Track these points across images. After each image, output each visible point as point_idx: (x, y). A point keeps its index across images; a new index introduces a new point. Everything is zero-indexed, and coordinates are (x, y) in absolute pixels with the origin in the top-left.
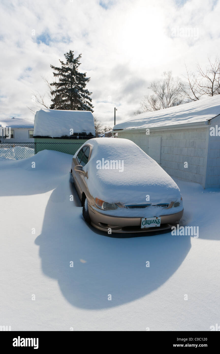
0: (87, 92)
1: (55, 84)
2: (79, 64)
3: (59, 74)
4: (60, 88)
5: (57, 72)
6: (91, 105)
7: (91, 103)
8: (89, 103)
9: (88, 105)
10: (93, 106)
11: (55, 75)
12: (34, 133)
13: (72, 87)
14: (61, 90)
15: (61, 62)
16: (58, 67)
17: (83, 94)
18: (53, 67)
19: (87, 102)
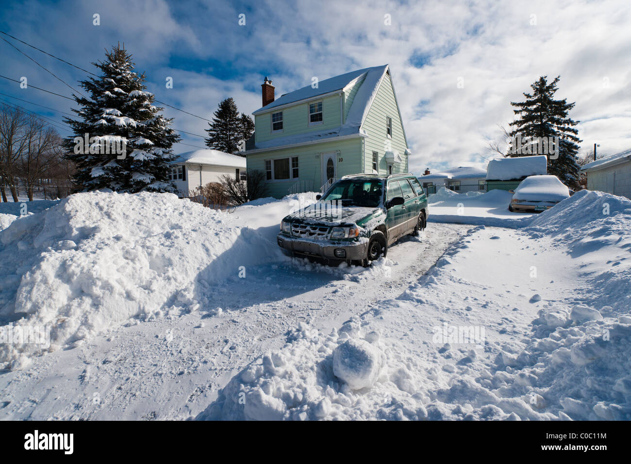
0: (569, 122)
1: (516, 123)
2: (555, 90)
3: (523, 110)
4: (523, 126)
5: (519, 108)
6: (576, 140)
7: (577, 136)
8: (571, 137)
9: (570, 140)
10: (580, 139)
11: (516, 112)
12: (487, 178)
13: (541, 121)
14: (526, 128)
15: (526, 95)
16: (522, 102)
17: (562, 126)
18: (514, 104)
19: (568, 136)
